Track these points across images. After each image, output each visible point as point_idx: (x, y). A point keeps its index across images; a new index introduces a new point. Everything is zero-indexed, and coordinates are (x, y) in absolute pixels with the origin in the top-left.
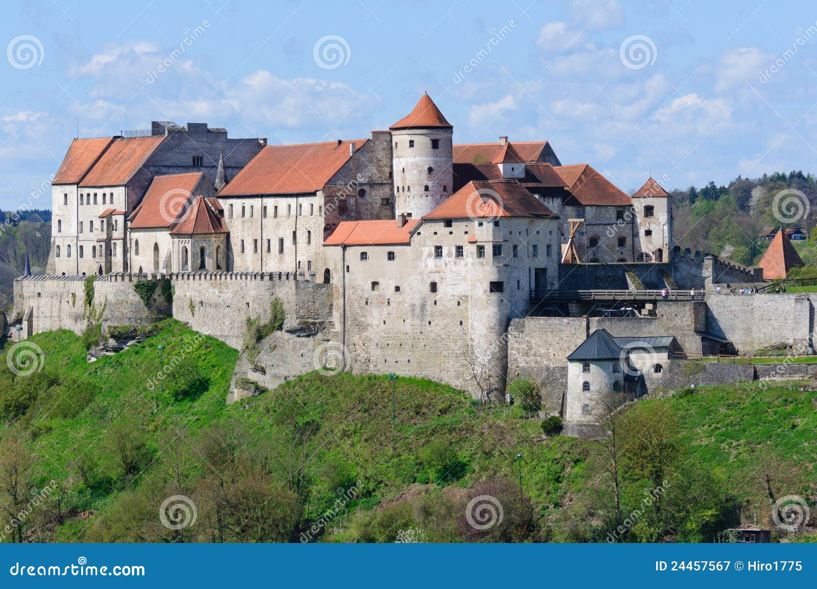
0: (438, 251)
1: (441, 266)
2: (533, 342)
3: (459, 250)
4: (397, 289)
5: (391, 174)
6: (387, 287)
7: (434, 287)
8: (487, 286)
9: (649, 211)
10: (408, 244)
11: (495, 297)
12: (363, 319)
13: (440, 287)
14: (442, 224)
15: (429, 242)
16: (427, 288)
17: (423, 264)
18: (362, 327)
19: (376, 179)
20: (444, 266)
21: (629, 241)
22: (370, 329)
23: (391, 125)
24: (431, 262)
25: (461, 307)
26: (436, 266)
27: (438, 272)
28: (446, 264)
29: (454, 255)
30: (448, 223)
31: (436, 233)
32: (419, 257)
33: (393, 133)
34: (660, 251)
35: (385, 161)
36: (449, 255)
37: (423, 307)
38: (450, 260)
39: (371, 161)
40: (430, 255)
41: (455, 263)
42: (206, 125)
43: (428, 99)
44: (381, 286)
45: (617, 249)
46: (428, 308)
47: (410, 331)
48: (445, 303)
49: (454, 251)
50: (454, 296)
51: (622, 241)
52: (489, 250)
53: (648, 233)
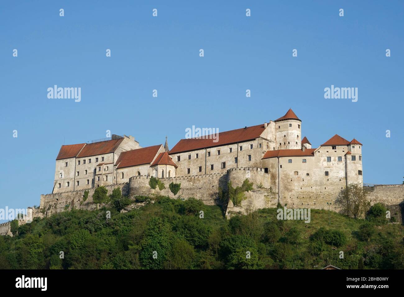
0: (329, 159)
1: (330, 165)
2: (378, 195)
3: (340, 159)
6: (302, 173)
7: (327, 173)
12: (289, 187)
13: (330, 173)
15: (324, 155)
16: (324, 174)
17: (321, 164)
18: (289, 190)
20: (332, 165)
22: (293, 191)
24: (326, 164)
25: (341, 182)
26: (328, 165)
27: (329, 167)
28: (333, 164)
29: (337, 160)
30: (334, 147)
31: (328, 152)
32: (319, 161)
36: (335, 160)
38: (335, 162)
40: (325, 160)
41: (338, 164)
47: (315, 192)
48: (333, 180)
49: (337, 158)
50: (337, 177)
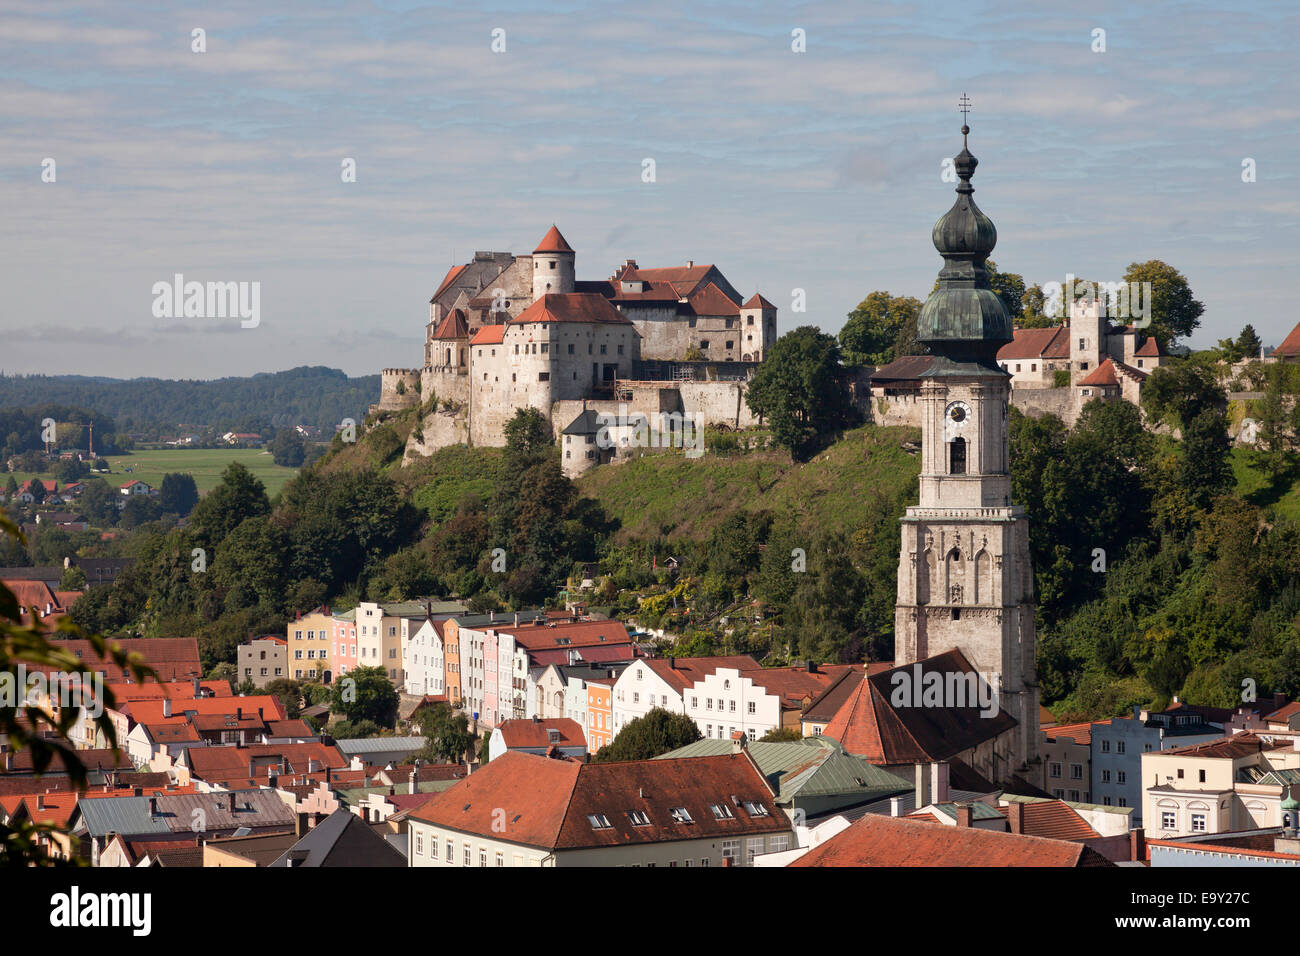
0: (517, 349)
1: (518, 361)
3: (526, 348)
4: (497, 379)
5: (532, 289)
6: (492, 378)
7: (514, 377)
8: (537, 377)
9: (751, 320)
10: (502, 343)
11: (544, 385)
12: (479, 403)
13: (517, 377)
14: (518, 326)
15: (512, 342)
16: (511, 378)
17: (509, 359)
18: (479, 409)
19: (520, 293)
21: (736, 346)
22: (483, 410)
23: (534, 250)
24: (513, 357)
26: (516, 361)
27: (517, 365)
29: (524, 352)
30: (522, 325)
31: (516, 335)
32: (507, 353)
33: (534, 256)
34: (758, 352)
35: (526, 280)
36: (522, 352)
37: (509, 395)
39: (515, 280)
40: (512, 352)
42: (510, 254)
43: (556, 230)
44: (488, 377)
45: (726, 350)
46: (511, 394)
48: (520, 389)
49: (524, 349)
50: (524, 383)
51: (730, 345)
52: (539, 348)
53: (750, 338)
